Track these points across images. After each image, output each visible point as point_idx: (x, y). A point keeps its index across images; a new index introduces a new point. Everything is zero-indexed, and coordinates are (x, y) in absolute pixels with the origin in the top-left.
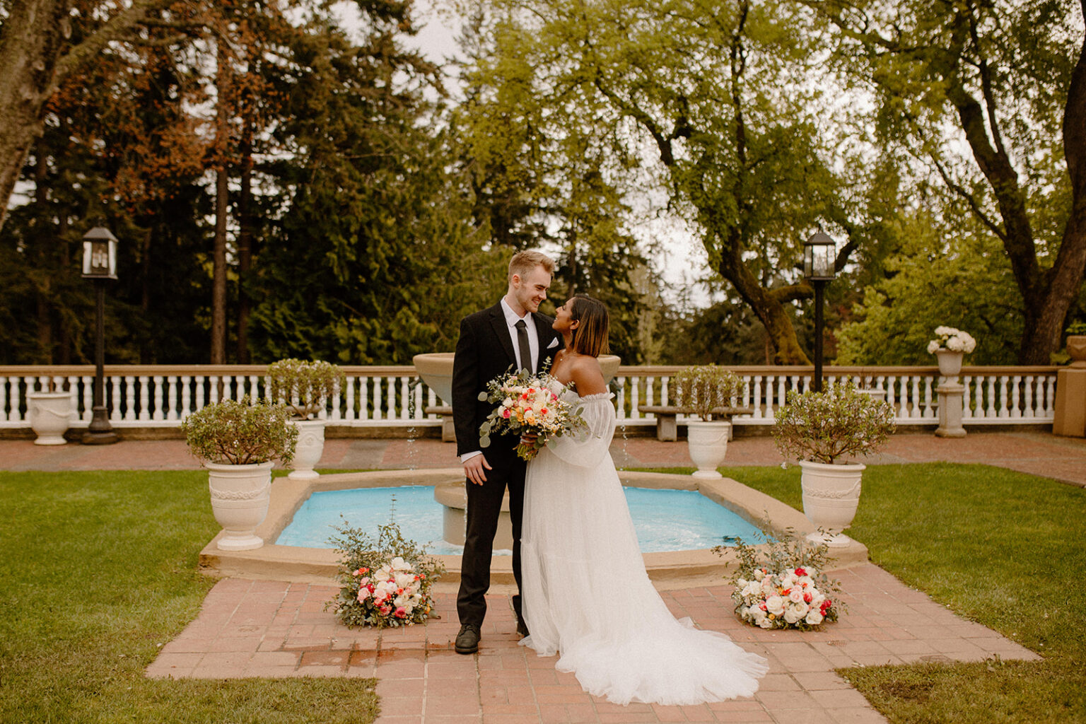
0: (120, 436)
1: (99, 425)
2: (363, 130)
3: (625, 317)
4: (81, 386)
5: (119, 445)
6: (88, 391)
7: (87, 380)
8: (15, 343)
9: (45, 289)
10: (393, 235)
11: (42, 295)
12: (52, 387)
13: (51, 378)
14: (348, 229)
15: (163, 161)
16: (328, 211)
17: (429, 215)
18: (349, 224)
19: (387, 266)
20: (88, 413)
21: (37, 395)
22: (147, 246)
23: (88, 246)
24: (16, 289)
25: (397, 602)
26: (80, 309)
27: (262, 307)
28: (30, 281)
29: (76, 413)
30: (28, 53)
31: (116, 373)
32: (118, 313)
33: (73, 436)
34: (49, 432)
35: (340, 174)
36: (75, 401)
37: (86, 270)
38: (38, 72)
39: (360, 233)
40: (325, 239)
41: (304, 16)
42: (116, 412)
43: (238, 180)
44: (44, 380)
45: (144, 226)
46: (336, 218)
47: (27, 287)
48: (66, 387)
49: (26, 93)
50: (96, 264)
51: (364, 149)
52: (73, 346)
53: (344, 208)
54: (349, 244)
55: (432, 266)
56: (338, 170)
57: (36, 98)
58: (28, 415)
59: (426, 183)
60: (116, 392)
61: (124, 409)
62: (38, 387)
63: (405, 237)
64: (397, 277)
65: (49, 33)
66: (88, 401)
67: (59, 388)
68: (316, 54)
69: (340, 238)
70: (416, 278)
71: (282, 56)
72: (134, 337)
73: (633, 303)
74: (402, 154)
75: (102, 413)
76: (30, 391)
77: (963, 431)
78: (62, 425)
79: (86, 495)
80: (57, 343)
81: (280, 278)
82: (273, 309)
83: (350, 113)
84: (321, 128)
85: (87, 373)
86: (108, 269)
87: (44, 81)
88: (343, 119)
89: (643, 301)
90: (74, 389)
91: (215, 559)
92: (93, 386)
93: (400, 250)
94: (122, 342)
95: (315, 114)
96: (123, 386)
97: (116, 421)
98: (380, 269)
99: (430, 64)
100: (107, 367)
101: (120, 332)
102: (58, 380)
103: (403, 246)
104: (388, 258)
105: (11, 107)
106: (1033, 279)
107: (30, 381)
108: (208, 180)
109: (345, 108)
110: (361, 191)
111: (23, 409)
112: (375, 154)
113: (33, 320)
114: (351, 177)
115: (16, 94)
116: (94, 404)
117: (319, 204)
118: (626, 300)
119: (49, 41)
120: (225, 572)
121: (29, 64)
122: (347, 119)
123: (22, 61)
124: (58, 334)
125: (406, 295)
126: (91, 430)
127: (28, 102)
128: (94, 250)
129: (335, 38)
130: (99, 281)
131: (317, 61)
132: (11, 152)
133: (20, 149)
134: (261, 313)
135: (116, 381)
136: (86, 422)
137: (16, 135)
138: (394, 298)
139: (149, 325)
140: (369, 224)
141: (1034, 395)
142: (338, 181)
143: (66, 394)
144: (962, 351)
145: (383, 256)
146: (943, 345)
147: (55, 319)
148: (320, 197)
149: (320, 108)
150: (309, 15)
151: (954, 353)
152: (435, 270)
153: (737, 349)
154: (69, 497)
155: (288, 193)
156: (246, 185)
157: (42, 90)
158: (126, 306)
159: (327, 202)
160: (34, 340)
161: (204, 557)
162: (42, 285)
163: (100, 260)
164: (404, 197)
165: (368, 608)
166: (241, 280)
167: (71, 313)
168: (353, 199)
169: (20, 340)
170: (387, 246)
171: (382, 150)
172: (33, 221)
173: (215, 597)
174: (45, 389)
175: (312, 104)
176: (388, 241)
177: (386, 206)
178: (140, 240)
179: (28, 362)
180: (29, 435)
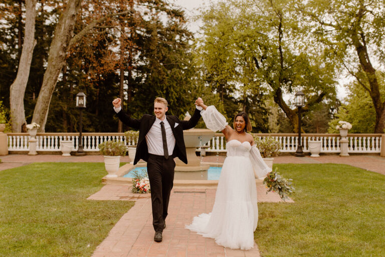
0: (86, 154)
1: (80, 150)
2: (168, 55)
3: (264, 117)
4: (75, 139)
5: (86, 156)
6: (77, 140)
7: (77, 137)
8: (56, 126)
9: (65, 109)
10: (178, 90)
11: (64, 111)
12: (67, 139)
13: (67, 137)
14: (163, 88)
15: (102, 68)
16: (156, 83)
17: (190, 83)
18: (163, 87)
19: (176, 100)
20: (77, 147)
21: (63, 141)
22: (98, 94)
23: (77, 98)
24: (57, 109)
25: (145, 187)
26: (76, 115)
27: (135, 114)
28: (61, 107)
29: (74, 147)
30: (62, 42)
31: (86, 135)
32: (89, 117)
33: (73, 154)
34: (66, 152)
35: (160, 71)
36: (73, 143)
37: (77, 105)
38: (64, 47)
39: (167, 89)
40: (156, 92)
41: (149, 18)
42: (85, 147)
43: (127, 72)
44: (65, 137)
45: (97, 88)
46: (159, 85)
47: (60, 108)
48: (71, 139)
49: (61, 53)
50: (80, 103)
51: (169, 61)
52: (74, 127)
53: (162, 81)
54: (163, 93)
55: (191, 100)
56: (159, 69)
57: (64, 54)
58: (60, 147)
59: (189, 72)
60: (85, 141)
61: (87, 146)
62: (63, 139)
63: (182, 91)
64: (180, 104)
65: (67, 36)
66: (77, 143)
67: (69, 139)
68: (152, 31)
69: (160, 91)
70: (186, 104)
71: (141, 31)
72: (94, 124)
73: (266, 112)
74: (181, 63)
75: (81, 147)
76: (61, 140)
77: (348, 155)
78: (70, 150)
79: (75, 167)
80: (69, 126)
81: (141, 105)
82: (138, 115)
83: (164, 50)
84: (154, 55)
85: (77, 135)
86: (83, 105)
87: (66, 49)
88: (161, 52)
89: (270, 111)
90: (73, 140)
91: (105, 180)
92: (79, 139)
93: (180, 95)
94: (89, 126)
95: (152, 51)
96: (87, 139)
97: (85, 149)
98: (174, 102)
99: (191, 33)
100: (83, 133)
101: (88, 123)
102: (69, 137)
103: (181, 94)
104: (176, 98)
105: (57, 57)
106: (378, 105)
107: (61, 137)
108: (118, 72)
109: (162, 48)
110: (167, 76)
111: (59, 145)
112: (172, 63)
113: (61, 119)
114: (164, 71)
115: (58, 53)
116: (79, 144)
117: (153, 80)
118: (264, 111)
119: (67, 38)
120: (108, 183)
121: (62, 45)
122: (163, 52)
123: (59, 44)
124: (69, 123)
125: (182, 110)
126: (78, 152)
127: (61, 56)
128: (79, 99)
129: (159, 25)
130: (81, 108)
131: (153, 34)
132: (56, 70)
133: (59, 69)
134: (134, 116)
135: (85, 137)
136: (76, 150)
137: (58, 65)
138: (178, 111)
139: (98, 120)
140: (170, 86)
141: (375, 144)
142: (159, 72)
143: (71, 141)
144: (347, 129)
145: (174, 97)
146: (341, 127)
147: (68, 119)
148: (154, 78)
149: (154, 48)
150: (151, 17)
151: (344, 129)
152: (192, 102)
153: (306, 129)
154: (71, 168)
155: (144, 76)
156: (130, 74)
157: (65, 52)
158: (90, 114)
159: (156, 79)
160: (61, 125)
161: (103, 180)
162: (65, 107)
163: (81, 102)
164: (181, 78)
165: (138, 189)
166: (128, 105)
167: (73, 116)
168: (164, 78)
169: (58, 125)
170: (176, 94)
171: (174, 62)
172: (62, 87)
173: (104, 188)
174: (65, 139)
175: (151, 47)
176: (176, 92)
177: (176, 80)
178: (95, 93)
179: (60, 132)
180: (60, 153)
